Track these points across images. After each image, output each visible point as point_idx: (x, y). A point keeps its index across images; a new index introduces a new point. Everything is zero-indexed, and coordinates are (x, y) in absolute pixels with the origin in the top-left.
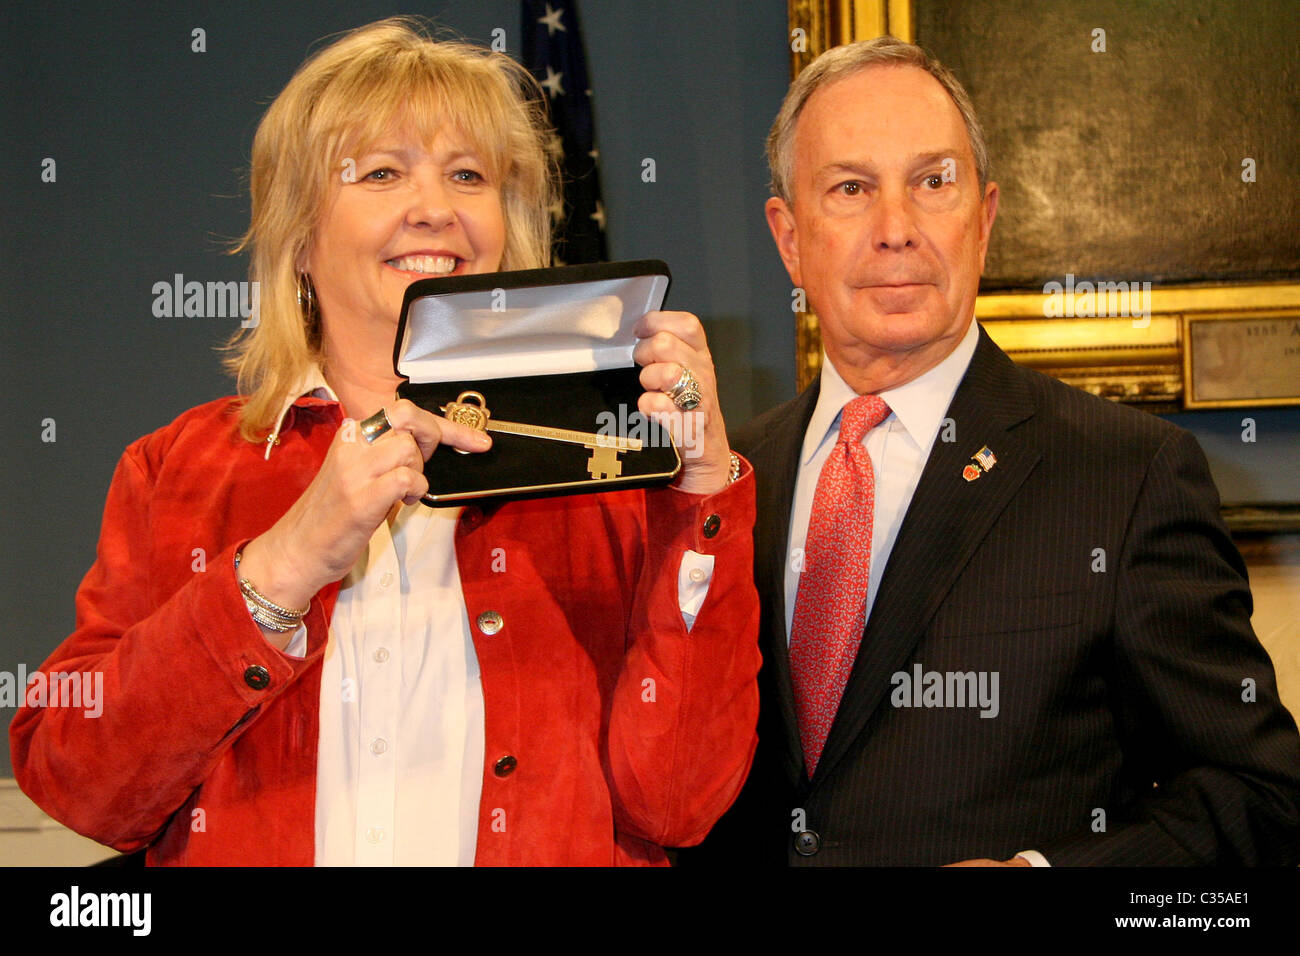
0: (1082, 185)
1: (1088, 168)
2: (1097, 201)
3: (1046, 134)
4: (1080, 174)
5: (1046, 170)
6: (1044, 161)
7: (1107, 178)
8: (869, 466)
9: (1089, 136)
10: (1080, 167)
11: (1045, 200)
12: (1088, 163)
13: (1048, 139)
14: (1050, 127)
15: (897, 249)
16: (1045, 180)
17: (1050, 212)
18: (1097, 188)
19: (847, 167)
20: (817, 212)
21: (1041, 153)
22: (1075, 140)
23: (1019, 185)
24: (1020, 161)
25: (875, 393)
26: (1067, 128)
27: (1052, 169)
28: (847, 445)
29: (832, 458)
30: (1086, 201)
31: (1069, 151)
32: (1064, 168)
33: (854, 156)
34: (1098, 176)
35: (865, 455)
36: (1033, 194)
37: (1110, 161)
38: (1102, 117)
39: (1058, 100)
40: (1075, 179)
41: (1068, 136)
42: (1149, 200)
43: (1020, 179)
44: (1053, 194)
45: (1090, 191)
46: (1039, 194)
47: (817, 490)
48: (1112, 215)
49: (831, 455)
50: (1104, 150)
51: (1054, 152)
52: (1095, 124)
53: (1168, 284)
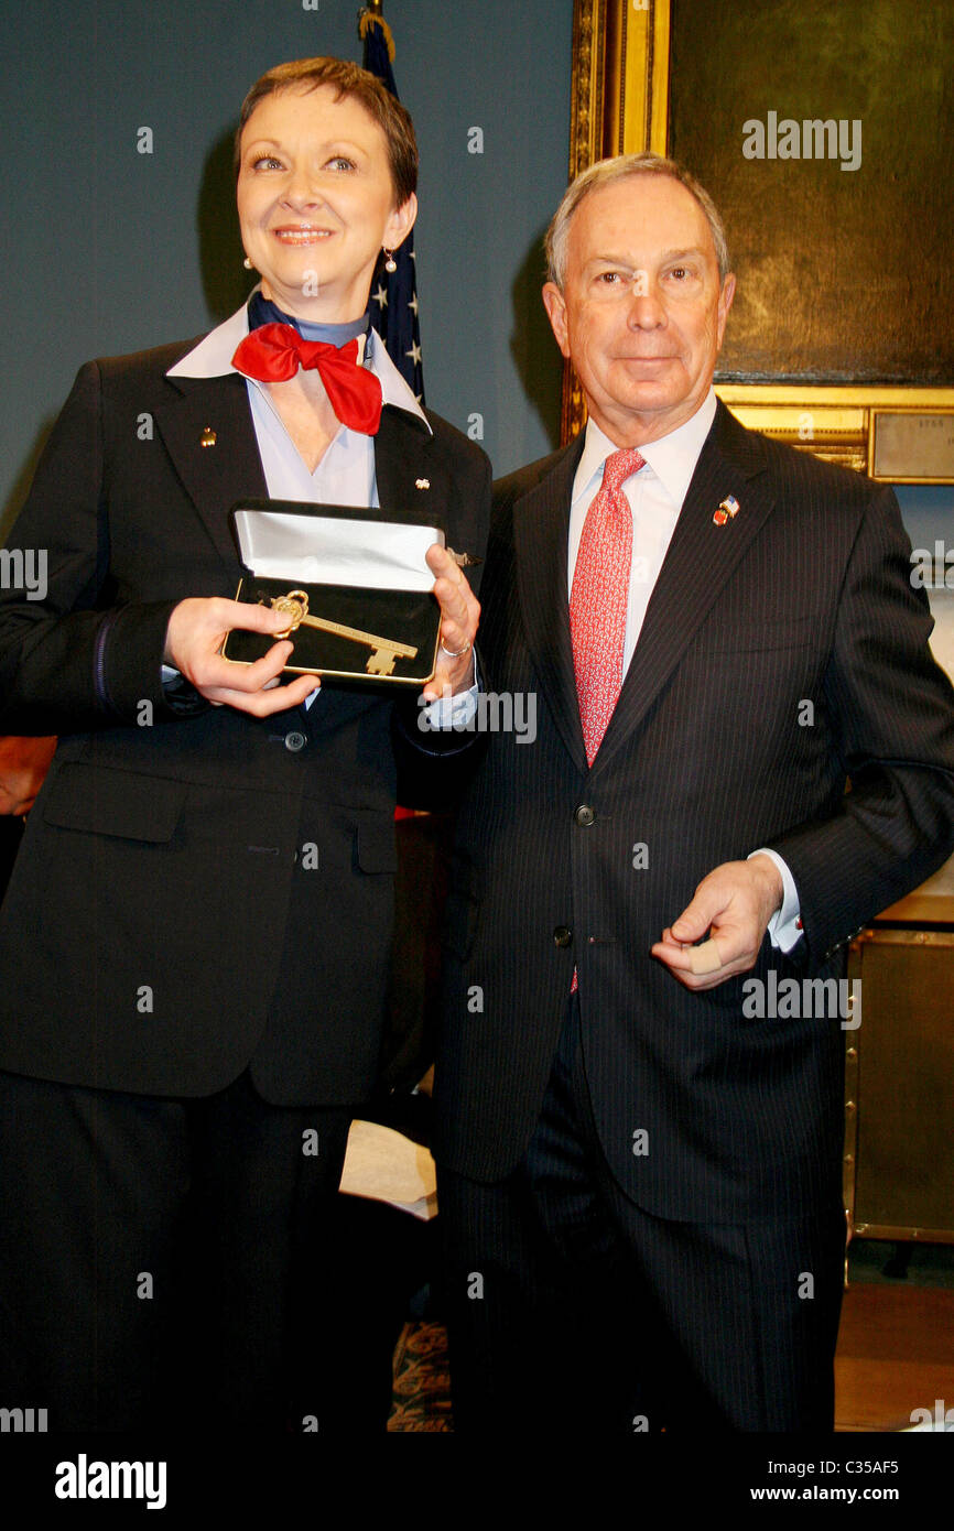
0: (795, 302)
1: (800, 288)
2: (805, 313)
3: (769, 259)
4: (793, 292)
5: (767, 287)
6: (766, 279)
7: (815, 296)
8: (628, 508)
9: (802, 264)
10: (794, 287)
11: (765, 312)
12: (801, 284)
13: (770, 264)
14: (772, 254)
15: (649, 330)
16: (765, 296)
17: (768, 323)
18: (806, 304)
19: (608, 260)
20: (583, 295)
21: (763, 274)
22: (791, 266)
23: (745, 299)
24: (748, 280)
25: (633, 448)
26: (785, 256)
27: (772, 288)
28: (609, 490)
29: (597, 500)
30: (796, 315)
31: (786, 274)
32: (780, 289)
33: (613, 252)
34: (808, 294)
35: (624, 500)
37: (818, 284)
38: (813, 249)
39: (779, 234)
40: (789, 296)
41: (787, 262)
42: (847, 317)
43: (746, 294)
44: (771, 307)
45: (801, 307)
47: (584, 527)
48: (816, 327)
49: (596, 498)
50: (814, 276)
51: (774, 275)
52: (808, 254)
53: (858, 383)
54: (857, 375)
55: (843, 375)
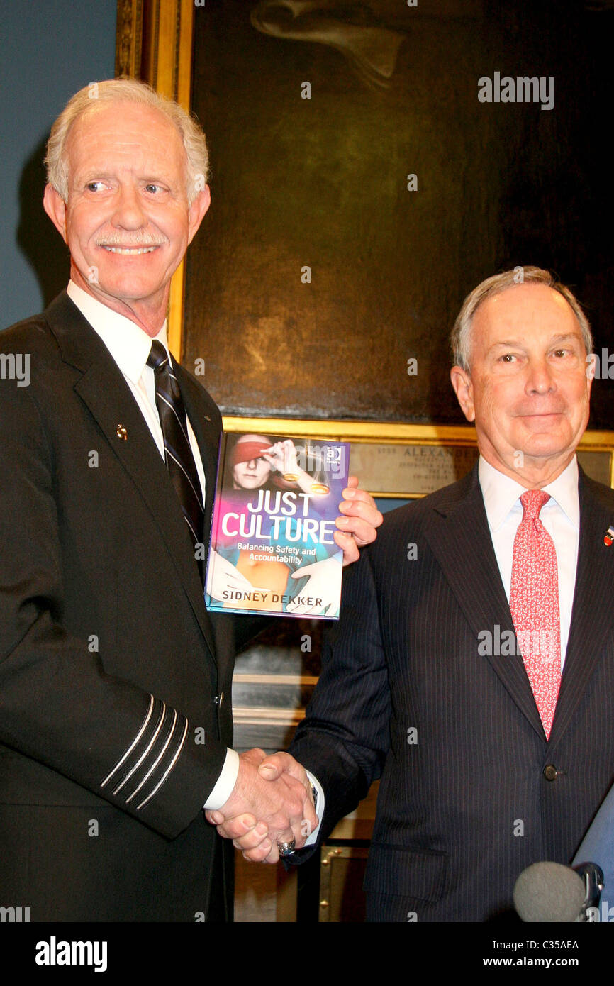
0: (284, 353)
1: (288, 343)
2: (292, 363)
3: (265, 319)
4: (283, 346)
5: (263, 341)
6: (262, 336)
7: (299, 348)
9: (290, 323)
10: (284, 342)
11: (261, 361)
12: (289, 340)
13: (265, 323)
14: (267, 315)
15: (543, 394)
16: (262, 348)
17: (264, 368)
18: (293, 355)
19: (508, 344)
20: (488, 372)
21: (260, 331)
22: (282, 325)
24: (247, 335)
26: (277, 317)
27: (266, 342)
30: (285, 363)
31: (278, 332)
32: (274, 342)
33: (512, 338)
34: (294, 348)
36: (253, 356)
37: (302, 340)
38: (299, 312)
39: (273, 300)
40: (280, 349)
42: (324, 366)
43: (246, 346)
44: (266, 358)
45: (289, 357)
46: (257, 356)
48: (301, 373)
50: (299, 333)
51: (269, 332)
52: (295, 317)
53: (332, 418)
54: (332, 413)
55: (320, 413)
